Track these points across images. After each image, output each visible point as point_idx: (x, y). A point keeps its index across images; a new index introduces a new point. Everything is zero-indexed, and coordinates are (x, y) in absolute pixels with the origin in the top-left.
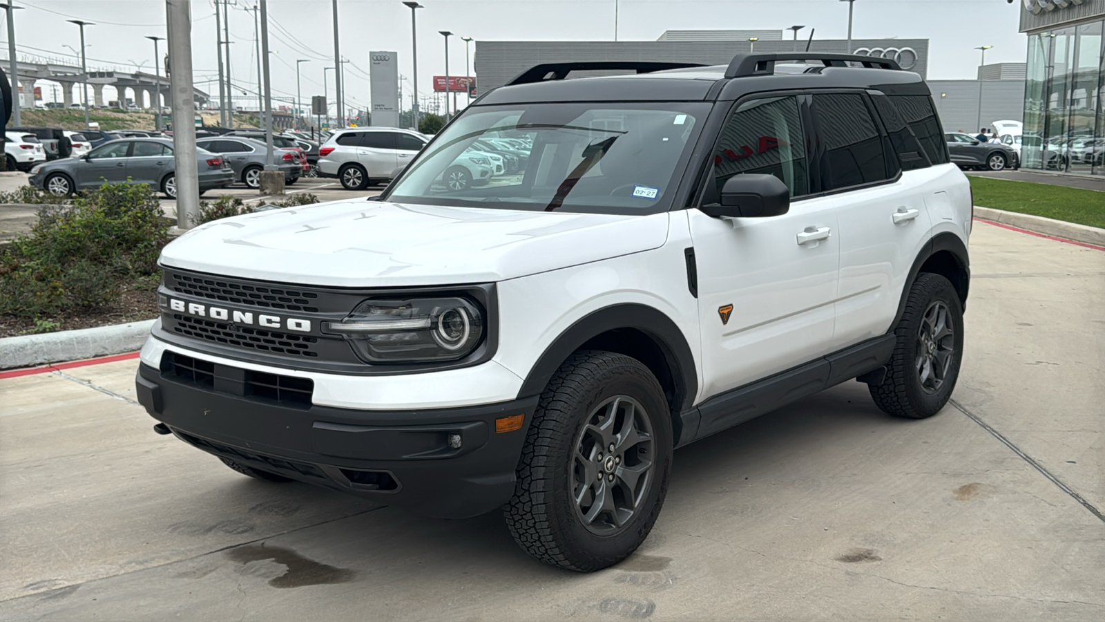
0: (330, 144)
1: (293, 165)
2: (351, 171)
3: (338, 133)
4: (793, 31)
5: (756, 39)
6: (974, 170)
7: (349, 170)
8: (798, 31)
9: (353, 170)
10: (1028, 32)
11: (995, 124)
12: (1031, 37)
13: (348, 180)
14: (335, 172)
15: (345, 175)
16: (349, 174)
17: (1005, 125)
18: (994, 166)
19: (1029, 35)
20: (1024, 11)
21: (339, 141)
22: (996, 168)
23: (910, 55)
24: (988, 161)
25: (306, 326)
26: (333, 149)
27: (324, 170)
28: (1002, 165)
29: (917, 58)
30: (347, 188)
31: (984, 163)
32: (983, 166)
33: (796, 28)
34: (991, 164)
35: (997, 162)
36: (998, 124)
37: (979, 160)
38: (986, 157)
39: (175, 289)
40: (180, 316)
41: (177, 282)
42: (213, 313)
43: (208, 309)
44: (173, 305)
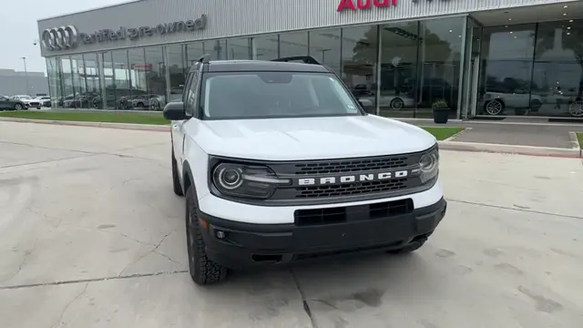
10: (45, 57)
12: (47, 59)
20: (42, 47)
25: (405, 173)
28: (21, 108)
32: (12, 109)
37: (11, 106)
38: (14, 105)
39: (297, 173)
40: (303, 188)
41: (299, 169)
42: (343, 179)
43: (338, 179)
44: (302, 182)
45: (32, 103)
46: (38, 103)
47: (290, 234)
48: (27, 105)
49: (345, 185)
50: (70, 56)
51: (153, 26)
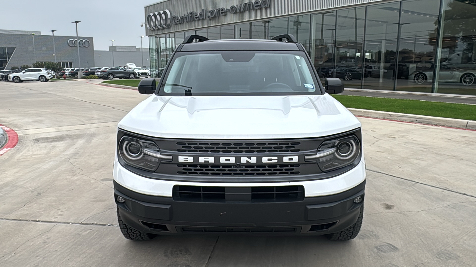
4: (52, 32)
5: (34, 34)
6: (124, 79)
8: (54, 32)
10: (148, 36)
11: (127, 64)
12: (150, 38)
17: (130, 65)
18: (131, 77)
19: (149, 37)
20: (147, 29)
22: (132, 78)
23: (87, 42)
24: (129, 76)
25: (296, 159)
28: (134, 77)
29: (90, 43)
31: (128, 76)
32: (127, 77)
33: (53, 31)
34: (130, 77)
35: (132, 76)
36: (128, 64)
37: (126, 75)
38: (129, 74)
39: (178, 150)
40: (184, 165)
41: (180, 147)
42: (223, 160)
43: (217, 159)
44: (181, 159)
45: (142, 73)
46: (146, 73)
47: (168, 207)
48: (139, 74)
49: (225, 166)
50: (166, 35)
51: (227, 7)
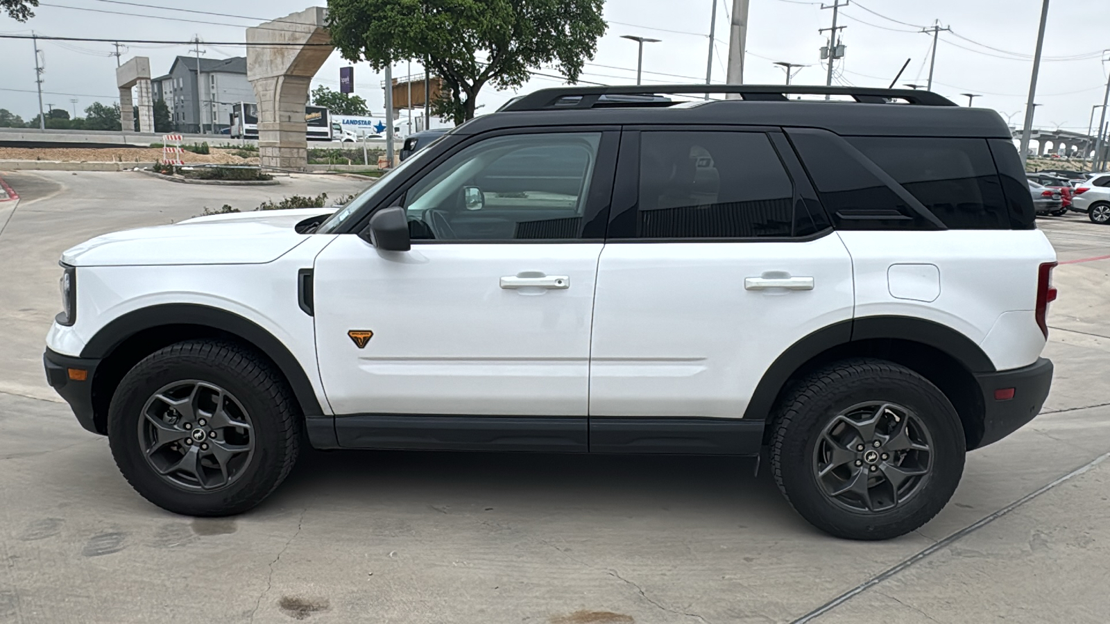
0: (1088, 185)
1: (1050, 200)
2: (1101, 208)
3: (1096, 176)
7: (1100, 208)
9: (1103, 207)
13: (1096, 216)
14: (1086, 208)
15: (1095, 211)
16: (1098, 210)
21: (1096, 183)
26: (1089, 189)
27: (1076, 206)
30: (1094, 222)
